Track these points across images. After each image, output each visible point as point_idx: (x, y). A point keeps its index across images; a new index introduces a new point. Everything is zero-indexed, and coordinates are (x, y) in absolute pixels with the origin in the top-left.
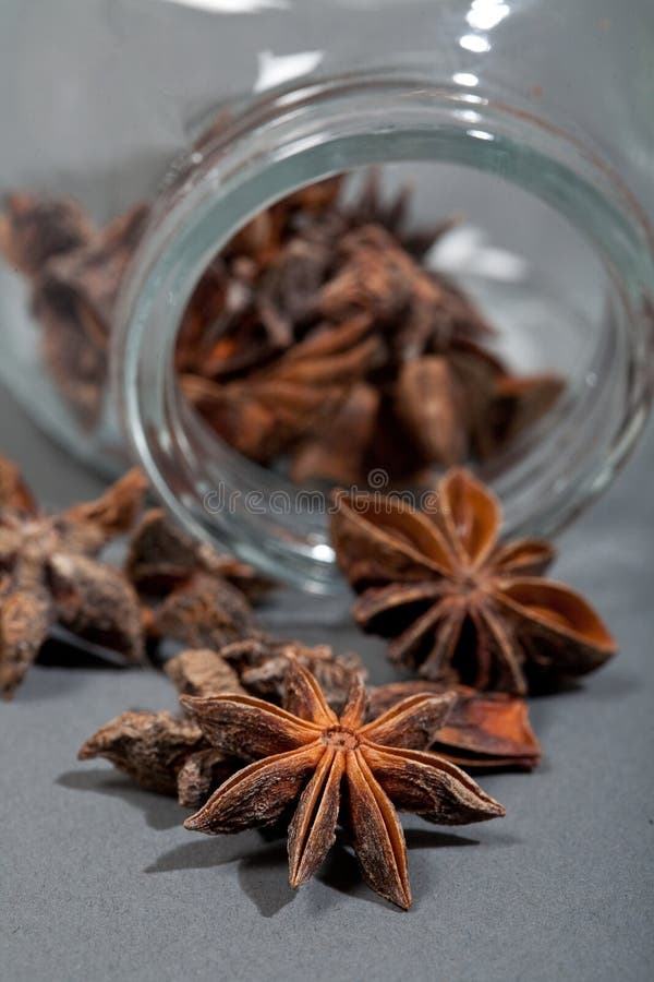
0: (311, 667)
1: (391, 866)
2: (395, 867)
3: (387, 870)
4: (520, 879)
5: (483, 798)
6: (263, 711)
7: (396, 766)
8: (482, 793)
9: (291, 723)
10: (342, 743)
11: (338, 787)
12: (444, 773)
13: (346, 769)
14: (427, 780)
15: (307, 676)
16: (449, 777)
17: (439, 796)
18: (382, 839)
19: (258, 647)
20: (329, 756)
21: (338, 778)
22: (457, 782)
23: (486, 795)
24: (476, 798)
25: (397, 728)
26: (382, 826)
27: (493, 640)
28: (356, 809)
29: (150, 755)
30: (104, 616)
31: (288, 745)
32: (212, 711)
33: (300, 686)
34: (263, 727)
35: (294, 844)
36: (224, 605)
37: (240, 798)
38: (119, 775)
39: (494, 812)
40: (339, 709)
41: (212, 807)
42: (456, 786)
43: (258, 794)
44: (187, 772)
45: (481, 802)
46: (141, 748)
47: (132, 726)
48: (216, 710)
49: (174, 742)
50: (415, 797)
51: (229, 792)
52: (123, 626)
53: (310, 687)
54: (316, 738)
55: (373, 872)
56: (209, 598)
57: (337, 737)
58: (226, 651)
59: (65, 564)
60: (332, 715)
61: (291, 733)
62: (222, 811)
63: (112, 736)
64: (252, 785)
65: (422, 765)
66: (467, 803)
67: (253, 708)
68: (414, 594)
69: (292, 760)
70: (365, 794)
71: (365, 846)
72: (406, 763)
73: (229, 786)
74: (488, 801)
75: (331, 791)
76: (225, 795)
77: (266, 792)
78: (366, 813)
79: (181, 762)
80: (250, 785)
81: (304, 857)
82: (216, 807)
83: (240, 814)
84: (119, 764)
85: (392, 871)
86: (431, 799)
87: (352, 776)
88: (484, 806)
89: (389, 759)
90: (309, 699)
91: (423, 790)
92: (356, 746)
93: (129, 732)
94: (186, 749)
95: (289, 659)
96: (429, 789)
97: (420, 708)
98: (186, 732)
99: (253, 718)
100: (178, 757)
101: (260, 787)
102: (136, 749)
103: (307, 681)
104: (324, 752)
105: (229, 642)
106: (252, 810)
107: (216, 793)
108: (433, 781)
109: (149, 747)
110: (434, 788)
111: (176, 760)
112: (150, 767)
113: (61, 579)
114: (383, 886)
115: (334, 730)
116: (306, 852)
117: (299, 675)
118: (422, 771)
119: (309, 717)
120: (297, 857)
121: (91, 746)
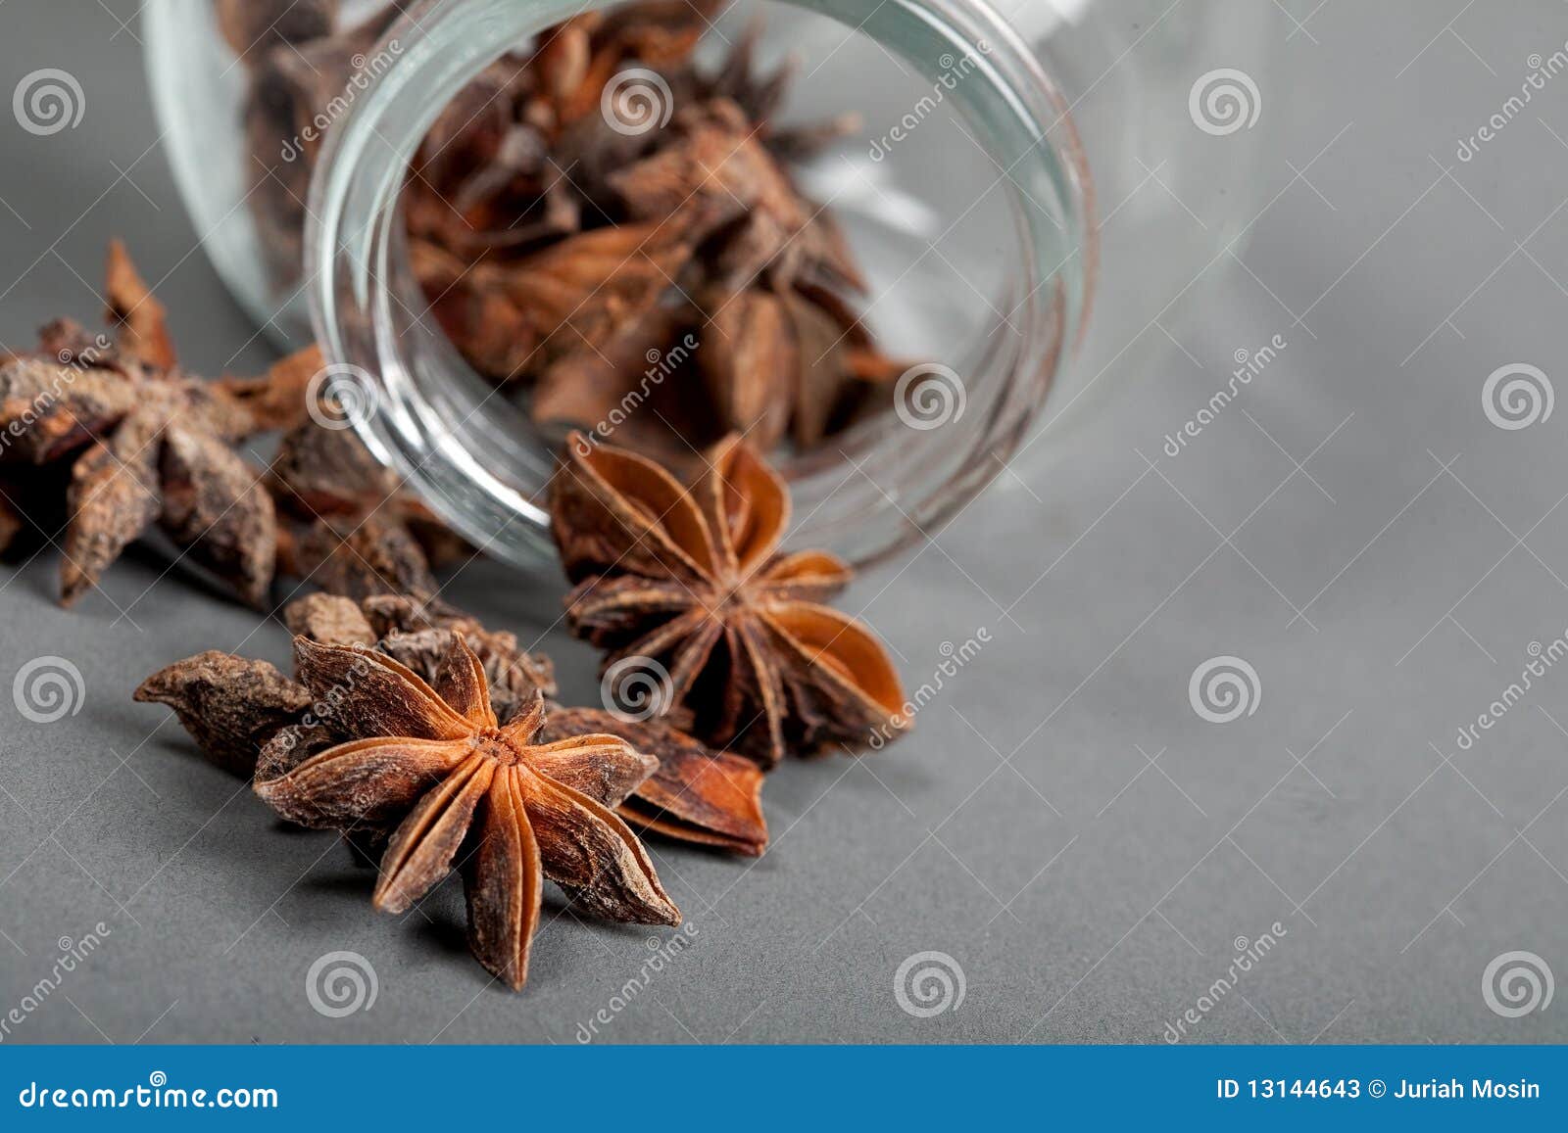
0: (484, 655)
1: (513, 925)
2: (518, 928)
3: (506, 930)
4: (683, 992)
5: (656, 890)
6: (403, 679)
7: (556, 807)
8: (658, 884)
9: (437, 707)
10: (495, 754)
11: (474, 803)
12: (618, 836)
13: (491, 787)
14: (591, 838)
15: (474, 661)
16: (623, 843)
17: (602, 867)
18: (512, 886)
19: (418, 610)
20: (476, 762)
21: (478, 793)
22: (631, 855)
23: (661, 889)
24: (649, 888)
25: (572, 764)
26: (517, 869)
27: (753, 680)
28: (489, 839)
29: (231, 714)
30: (224, 527)
31: (424, 732)
32: (333, 664)
33: (459, 670)
34: (396, 701)
35: (393, 854)
36: (391, 545)
37: (339, 777)
38: (183, 733)
39: (666, 914)
40: (504, 715)
41: (299, 777)
42: (627, 859)
43: (365, 779)
44: (273, 745)
45: (652, 894)
46: (220, 702)
47: (215, 669)
48: (340, 663)
49: (267, 704)
50: (570, 859)
51: (328, 763)
52: (246, 547)
53: (474, 674)
54: (463, 736)
55: (485, 930)
56: (373, 531)
57: (491, 744)
58: (373, 601)
59: (187, 445)
60: (494, 719)
61: (432, 720)
62: (309, 787)
63: (185, 677)
64: (361, 764)
65: (591, 816)
66: (634, 889)
67: (390, 671)
68: (655, 595)
69: (425, 753)
70: (507, 825)
71: (485, 892)
72: (572, 807)
73: (329, 757)
74: (662, 896)
75: (465, 803)
76: (321, 765)
77: (376, 781)
78: (501, 848)
79: (269, 733)
80: (358, 762)
81: (402, 874)
82: (305, 779)
83: (332, 800)
84: (186, 719)
85: (513, 932)
86: (589, 867)
87: (495, 798)
88: (655, 902)
89: (553, 796)
90: (467, 688)
91: (582, 850)
92: (514, 764)
93: (209, 676)
94: (283, 716)
95: (453, 637)
96: (592, 852)
97: (609, 751)
98: (288, 695)
99: (388, 686)
100: (268, 725)
101: (371, 771)
102: (213, 701)
103: (472, 665)
104: (468, 757)
105: (383, 591)
106: (349, 799)
107: (311, 760)
108: (601, 842)
109: (231, 703)
110: (599, 853)
111: (262, 729)
112: (226, 731)
113: (180, 461)
114: (492, 954)
115: (489, 735)
116: (408, 867)
117: (464, 657)
118: (590, 825)
119: (463, 710)
120: (393, 870)
121: (153, 684)
